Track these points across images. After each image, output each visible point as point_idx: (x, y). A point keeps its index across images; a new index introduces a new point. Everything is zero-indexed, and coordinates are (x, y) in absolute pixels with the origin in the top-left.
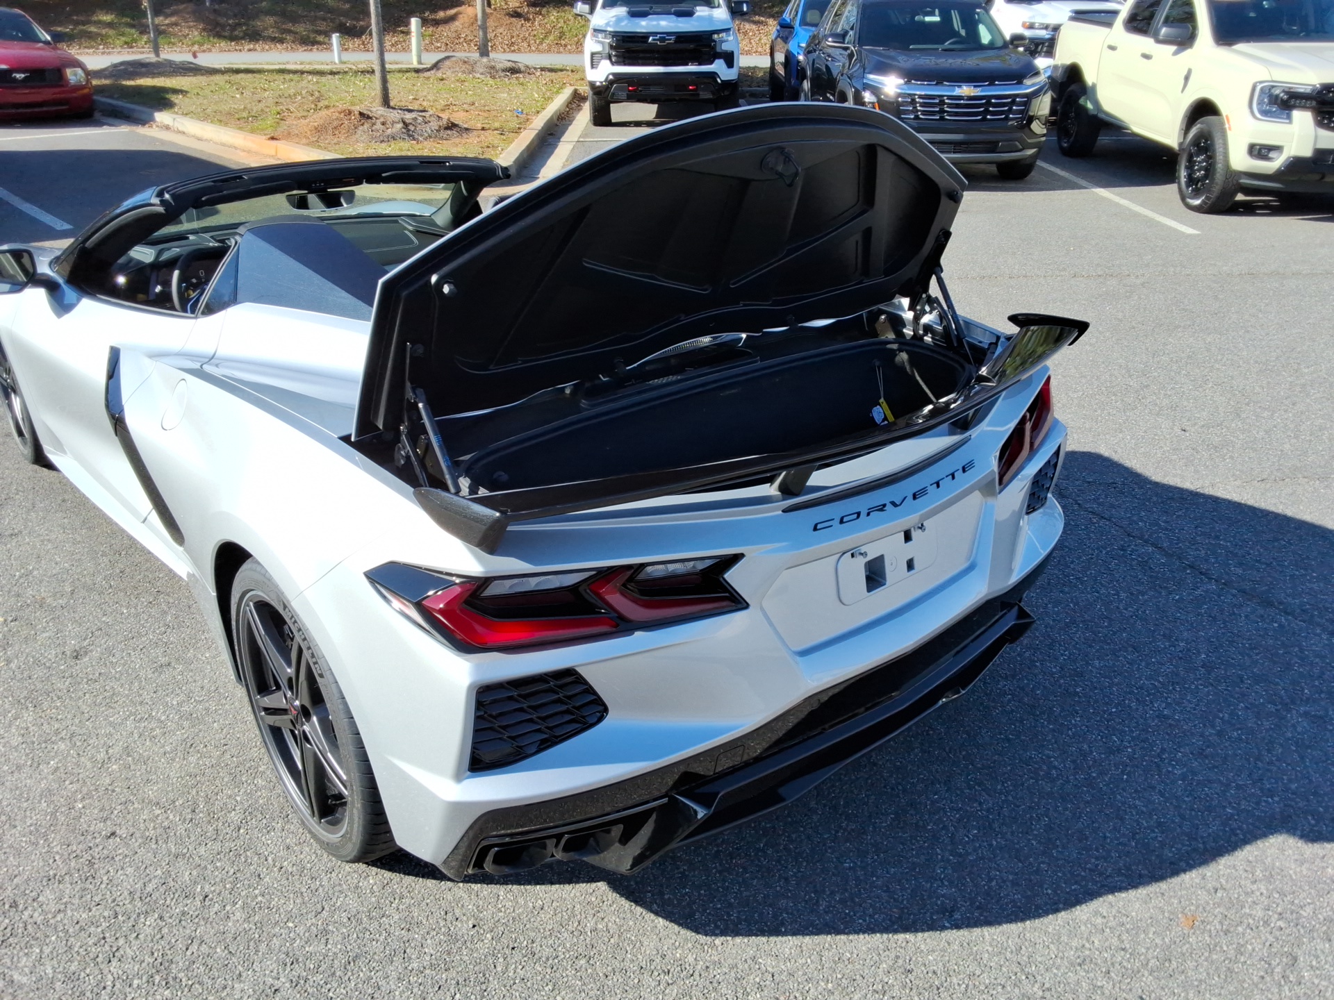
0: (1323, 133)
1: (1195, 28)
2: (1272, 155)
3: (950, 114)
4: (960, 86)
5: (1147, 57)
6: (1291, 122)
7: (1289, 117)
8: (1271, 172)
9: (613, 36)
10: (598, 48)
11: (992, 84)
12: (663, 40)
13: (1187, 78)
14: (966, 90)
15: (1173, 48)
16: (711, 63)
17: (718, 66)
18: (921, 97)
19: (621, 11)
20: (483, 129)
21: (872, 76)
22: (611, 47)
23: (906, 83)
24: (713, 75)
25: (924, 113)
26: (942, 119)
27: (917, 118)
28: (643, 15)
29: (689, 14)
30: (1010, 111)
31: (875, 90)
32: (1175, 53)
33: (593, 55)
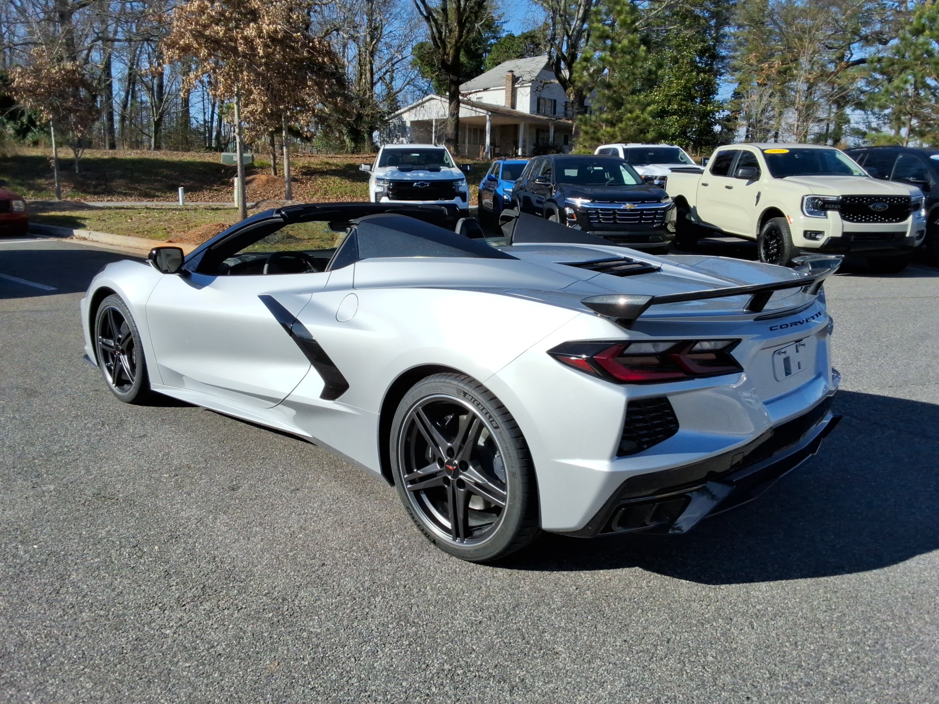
0: (846, 223)
1: (759, 168)
2: (818, 237)
3: (620, 220)
4: (624, 204)
5: (729, 188)
6: (827, 218)
7: (826, 215)
8: (818, 246)
9: (390, 183)
10: (379, 190)
11: (643, 202)
12: (422, 184)
13: (758, 197)
14: (628, 206)
15: (747, 181)
16: (453, 199)
17: (457, 200)
18: (601, 209)
19: (394, 168)
20: (309, 239)
21: (570, 199)
22: (389, 189)
23: (592, 202)
24: (455, 206)
25: (604, 219)
26: (615, 223)
27: (600, 222)
28: (409, 170)
29: (439, 170)
30: (655, 218)
31: (572, 206)
32: (748, 184)
33: (376, 194)
